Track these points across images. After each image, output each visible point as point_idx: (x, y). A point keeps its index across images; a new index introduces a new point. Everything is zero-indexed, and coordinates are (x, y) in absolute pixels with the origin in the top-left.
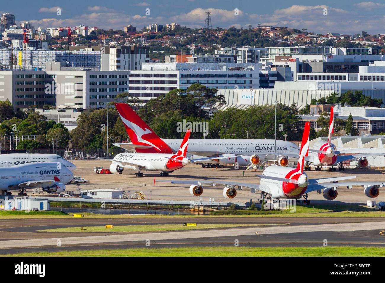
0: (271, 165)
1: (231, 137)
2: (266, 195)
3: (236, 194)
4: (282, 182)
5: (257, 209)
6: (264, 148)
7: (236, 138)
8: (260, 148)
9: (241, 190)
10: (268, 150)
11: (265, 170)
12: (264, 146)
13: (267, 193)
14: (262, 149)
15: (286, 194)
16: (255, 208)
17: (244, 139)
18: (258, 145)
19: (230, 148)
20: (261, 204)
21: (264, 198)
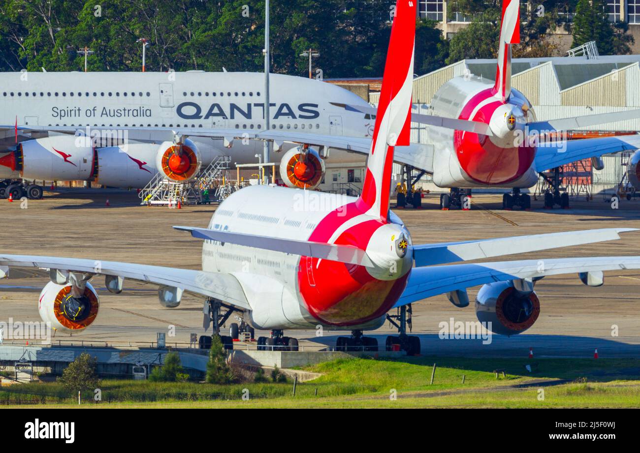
0: (248, 184)
1: (73, 64)
2: (226, 316)
3: (96, 312)
4: (295, 259)
5: (186, 376)
6: (216, 110)
7: (94, 67)
8: (199, 109)
9: (119, 292)
10: (232, 117)
11: (223, 207)
12: (218, 100)
13: (232, 309)
14: (210, 114)
15: (315, 311)
16: (182, 371)
17: (129, 69)
18: (189, 99)
19: (68, 113)
20: (206, 354)
21: (216, 328)
